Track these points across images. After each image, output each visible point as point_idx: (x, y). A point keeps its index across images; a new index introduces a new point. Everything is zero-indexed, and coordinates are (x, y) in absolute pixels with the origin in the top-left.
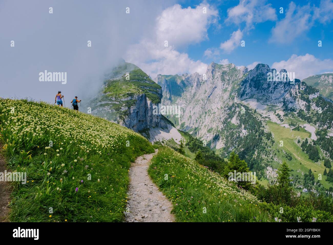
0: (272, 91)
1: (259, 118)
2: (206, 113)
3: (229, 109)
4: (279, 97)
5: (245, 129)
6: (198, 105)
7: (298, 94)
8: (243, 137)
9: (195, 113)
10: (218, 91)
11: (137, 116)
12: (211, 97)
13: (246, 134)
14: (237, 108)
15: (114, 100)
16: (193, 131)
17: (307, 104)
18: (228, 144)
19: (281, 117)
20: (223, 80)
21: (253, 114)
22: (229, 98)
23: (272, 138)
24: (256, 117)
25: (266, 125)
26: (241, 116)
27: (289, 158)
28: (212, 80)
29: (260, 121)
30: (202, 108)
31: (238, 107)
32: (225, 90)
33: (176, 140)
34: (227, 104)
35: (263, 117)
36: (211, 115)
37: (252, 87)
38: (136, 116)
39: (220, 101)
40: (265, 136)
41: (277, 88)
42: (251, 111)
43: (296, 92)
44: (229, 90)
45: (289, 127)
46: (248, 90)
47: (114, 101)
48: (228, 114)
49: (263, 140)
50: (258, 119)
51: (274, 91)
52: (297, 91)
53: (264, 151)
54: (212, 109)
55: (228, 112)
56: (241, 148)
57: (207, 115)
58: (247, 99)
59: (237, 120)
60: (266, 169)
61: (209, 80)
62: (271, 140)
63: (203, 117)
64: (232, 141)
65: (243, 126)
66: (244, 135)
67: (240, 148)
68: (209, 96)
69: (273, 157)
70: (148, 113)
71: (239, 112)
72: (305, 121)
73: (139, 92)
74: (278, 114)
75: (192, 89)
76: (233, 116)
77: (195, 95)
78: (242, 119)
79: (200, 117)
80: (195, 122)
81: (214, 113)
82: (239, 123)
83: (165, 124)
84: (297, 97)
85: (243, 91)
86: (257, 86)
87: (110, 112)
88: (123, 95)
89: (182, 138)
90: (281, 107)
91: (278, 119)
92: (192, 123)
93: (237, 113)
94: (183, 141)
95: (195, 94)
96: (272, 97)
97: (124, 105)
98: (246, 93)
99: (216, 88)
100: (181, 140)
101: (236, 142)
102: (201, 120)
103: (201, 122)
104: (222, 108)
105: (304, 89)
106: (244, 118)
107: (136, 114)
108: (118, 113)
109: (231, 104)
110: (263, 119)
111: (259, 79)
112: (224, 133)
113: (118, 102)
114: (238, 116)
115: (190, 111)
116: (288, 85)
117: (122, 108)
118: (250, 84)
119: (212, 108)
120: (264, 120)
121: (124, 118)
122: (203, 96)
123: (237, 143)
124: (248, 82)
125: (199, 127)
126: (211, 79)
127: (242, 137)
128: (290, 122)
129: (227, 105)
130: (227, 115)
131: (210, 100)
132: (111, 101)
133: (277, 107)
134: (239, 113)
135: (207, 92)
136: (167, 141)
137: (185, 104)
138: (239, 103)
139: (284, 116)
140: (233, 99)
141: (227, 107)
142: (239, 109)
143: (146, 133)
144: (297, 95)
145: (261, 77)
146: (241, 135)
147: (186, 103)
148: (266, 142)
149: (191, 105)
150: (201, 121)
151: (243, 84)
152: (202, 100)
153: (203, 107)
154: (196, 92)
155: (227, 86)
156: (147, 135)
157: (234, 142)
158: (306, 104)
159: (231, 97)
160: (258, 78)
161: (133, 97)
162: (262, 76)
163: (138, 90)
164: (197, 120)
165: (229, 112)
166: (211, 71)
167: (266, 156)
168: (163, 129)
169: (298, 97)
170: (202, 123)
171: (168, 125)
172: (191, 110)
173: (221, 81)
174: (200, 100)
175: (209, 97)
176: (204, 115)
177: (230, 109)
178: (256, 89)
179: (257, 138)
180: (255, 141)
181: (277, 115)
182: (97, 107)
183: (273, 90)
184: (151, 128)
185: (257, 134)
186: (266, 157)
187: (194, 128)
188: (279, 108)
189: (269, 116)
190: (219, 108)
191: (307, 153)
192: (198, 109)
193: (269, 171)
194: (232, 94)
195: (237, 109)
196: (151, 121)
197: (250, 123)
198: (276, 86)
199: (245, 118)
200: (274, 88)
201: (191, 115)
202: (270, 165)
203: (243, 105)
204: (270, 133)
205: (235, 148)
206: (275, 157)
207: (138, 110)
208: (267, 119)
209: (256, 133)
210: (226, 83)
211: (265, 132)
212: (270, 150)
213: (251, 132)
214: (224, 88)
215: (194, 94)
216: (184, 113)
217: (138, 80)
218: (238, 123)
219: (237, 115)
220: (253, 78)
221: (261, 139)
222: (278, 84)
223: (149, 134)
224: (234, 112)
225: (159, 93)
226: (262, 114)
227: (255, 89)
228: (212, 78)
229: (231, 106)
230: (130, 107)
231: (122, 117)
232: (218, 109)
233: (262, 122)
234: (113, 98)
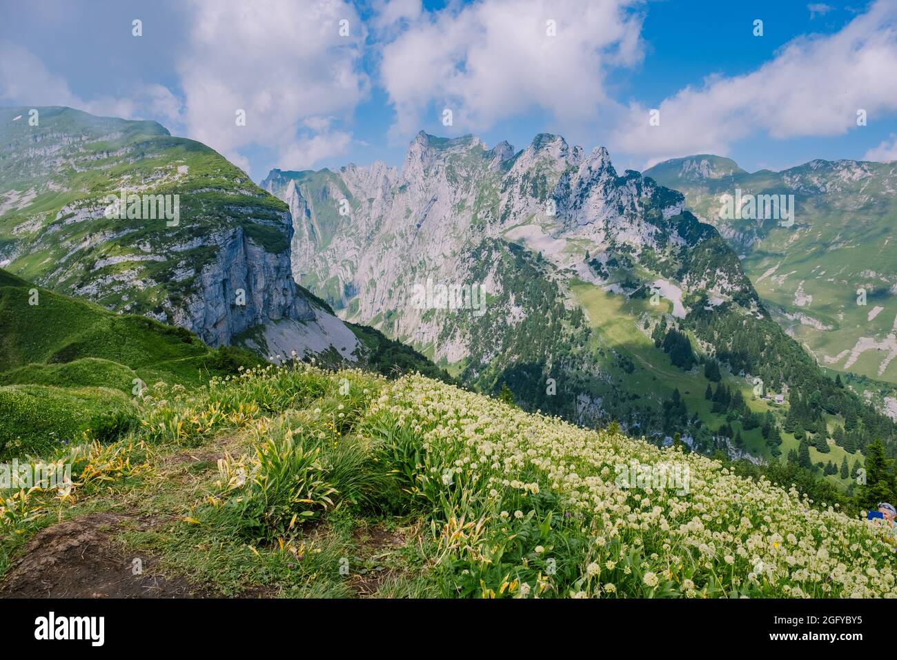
0: (576, 202)
1: (551, 273)
2: (414, 270)
3: (473, 256)
4: (594, 218)
5: (518, 306)
6: (390, 250)
7: (639, 209)
8: (514, 325)
9: (384, 271)
10: (443, 210)
11: (224, 294)
12: (424, 226)
13: (521, 318)
14: (493, 251)
15: (149, 250)
16: (381, 320)
17: (659, 231)
18: (478, 348)
19: (602, 267)
20: (453, 178)
21: (535, 264)
22: (472, 227)
23: (583, 321)
24: (542, 273)
25: (568, 289)
26: (507, 273)
27: (626, 367)
28: (424, 179)
29: (554, 283)
30: (402, 257)
31: (496, 248)
32: (460, 207)
33: (344, 349)
34: (469, 241)
35: (560, 272)
36: (426, 274)
37: (528, 195)
38: (222, 292)
39: (448, 237)
40: (568, 319)
41: (588, 196)
42: (529, 256)
43: (633, 204)
44: (468, 204)
45: (622, 290)
46: (518, 204)
47: (147, 254)
48: (473, 269)
49: (564, 329)
50: (549, 277)
51: (581, 202)
52: (636, 200)
53: (569, 357)
54: (430, 260)
55: (472, 262)
56: (511, 354)
57: (417, 276)
58: (517, 226)
59: (496, 282)
60: (576, 400)
61: (414, 180)
62: (583, 326)
63: (406, 280)
64: (487, 337)
65: (512, 298)
66: (517, 319)
67: (509, 356)
68: (418, 223)
69: (589, 368)
70: (256, 283)
71: (500, 261)
72: (657, 273)
73: (223, 222)
74: (594, 260)
75: (370, 207)
76: (486, 274)
77: (380, 224)
78: (509, 279)
79: (400, 282)
80: (386, 295)
81: (437, 268)
82: (502, 291)
83: (307, 308)
84: (636, 216)
85: (507, 206)
86: (539, 192)
87: (141, 288)
88: (176, 235)
89: (360, 344)
90: (600, 242)
91: (595, 272)
92: (378, 299)
93: (496, 264)
94: (363, 352)
95: (381, 220)
96: (578, 219)
97: (184, 262)
98: (513, 210)
99: (435, 200)
100: (357, 350)
101: (497, 340)
102: (403, 289)
103: (403, 296)
104: (454, 254)
105: (650, 194)
106: (512, 276)
107: (222, 288)
108: (165, 288)
109: (477, 241)
110: (559, 276)
111: (543, 175)
112: (467, 318)
113: (161, 255)
114: (499, 271)
115: (372, 268)
116: (613, 187)
117: (178, 272)
118: (522, 188)
119: (428, 257)
120: (563, 277)
121: (185, 302)
122: (402, 225)
123: (500, 342)
124: (518, 181)
125: (399, 310)
126: (420, 179)
127: (511, 326)
128: (624, 279)
129: (468, 246)
130: (469, 272)
131: (421, 234)
132: (138, 255)
133: (592, 244)
134: (499, 264)
135: (413, 214)
136: (317, 355)
137: (355, 248)
138: (498, 239)
139: (608, 263)
140: (483, 228)
141: (469, 250)
142: (498, 254)
143: (254, 338)
144: (636, 210)
145: (547, 168)
146: (509, 320)
147: (357, 247)
148: (572, 332)
149: (373, 252)
150: (401, 292)
151: (505, 187)
152: (402, 236)
153: (406, 254)
154: (382, 216)
155: (464, 196)
156: (259, 343)
157: (494, 341)
158: (656, 232)
159: (475, 223)
160: (539, 171)
161: (209, 238)
162: (549, 166)
163: (220, 216)
164: (390, 291)
165: (475, 264)
166: (420, 156)
167: (573, 367)
168: (305, 324)
169: (639, 215)
170: (406, 298)
171: (317, 311)
172: (373, 264)
173: (447, 183)
174: (394, 237)
175: (419, 226)
176: (410, 275)
177: (476, 255)
178: (538, 200)
179: (549, 325)
180: (544, 334)
181: (591, 264)
182: (96, 273)
183: (579, 202)
184: (268, 323)
185: (549, 315)
186: (575, 370)
187: (384, 312)
188: (597, 244)
189: (573, 268)
190: (448, 253)
191: (666, 351)
192: (391, 261)
193: (583, 404)
194: (479, 216)
195: (495, 255)
196: (267, 303)
197: (528, 289)
198: (586, 190)
199: (517, 277)
200: (582, 196)
201: (375, 278)
202: (584, 389)
203: (509, 242)
204: (580, 310)
205: (496, 356)
206: (594, 368)
207: (226, 277)
208: (570, 276)
209: (545, 312)
210: (462, 186)
211: (566, 308)
212: (583, 353)
213: (533, 310)
214: (457, 201)
215: (376, 222)
216: (353, 273)
217: (216, 188)
218: (498, 291)
219: (495, 270)
220: (529, 173)
221: (560, 327)
222: (589, 184)
223: (264, 341)
224: (487, 263)
225: (283, 222)
226: (556, 264)
227: (534, 200)
228: (423, 175)
229: (478, 248)
230: (202, 267)
231: (179, 299)
232: (445, 257)
233: (558, 282)
234: (145, 245)
